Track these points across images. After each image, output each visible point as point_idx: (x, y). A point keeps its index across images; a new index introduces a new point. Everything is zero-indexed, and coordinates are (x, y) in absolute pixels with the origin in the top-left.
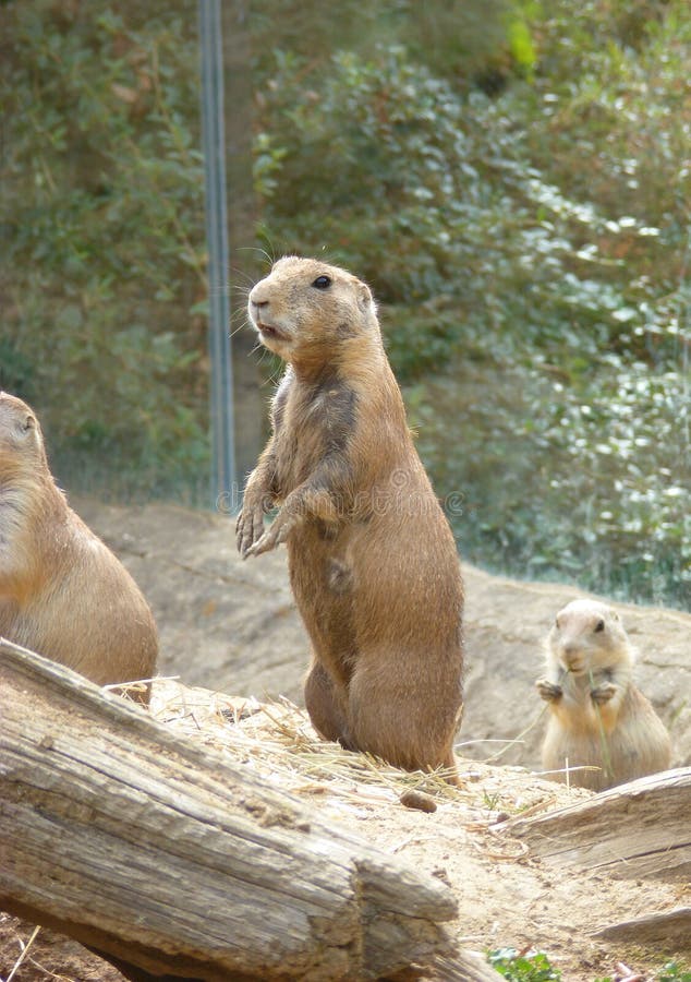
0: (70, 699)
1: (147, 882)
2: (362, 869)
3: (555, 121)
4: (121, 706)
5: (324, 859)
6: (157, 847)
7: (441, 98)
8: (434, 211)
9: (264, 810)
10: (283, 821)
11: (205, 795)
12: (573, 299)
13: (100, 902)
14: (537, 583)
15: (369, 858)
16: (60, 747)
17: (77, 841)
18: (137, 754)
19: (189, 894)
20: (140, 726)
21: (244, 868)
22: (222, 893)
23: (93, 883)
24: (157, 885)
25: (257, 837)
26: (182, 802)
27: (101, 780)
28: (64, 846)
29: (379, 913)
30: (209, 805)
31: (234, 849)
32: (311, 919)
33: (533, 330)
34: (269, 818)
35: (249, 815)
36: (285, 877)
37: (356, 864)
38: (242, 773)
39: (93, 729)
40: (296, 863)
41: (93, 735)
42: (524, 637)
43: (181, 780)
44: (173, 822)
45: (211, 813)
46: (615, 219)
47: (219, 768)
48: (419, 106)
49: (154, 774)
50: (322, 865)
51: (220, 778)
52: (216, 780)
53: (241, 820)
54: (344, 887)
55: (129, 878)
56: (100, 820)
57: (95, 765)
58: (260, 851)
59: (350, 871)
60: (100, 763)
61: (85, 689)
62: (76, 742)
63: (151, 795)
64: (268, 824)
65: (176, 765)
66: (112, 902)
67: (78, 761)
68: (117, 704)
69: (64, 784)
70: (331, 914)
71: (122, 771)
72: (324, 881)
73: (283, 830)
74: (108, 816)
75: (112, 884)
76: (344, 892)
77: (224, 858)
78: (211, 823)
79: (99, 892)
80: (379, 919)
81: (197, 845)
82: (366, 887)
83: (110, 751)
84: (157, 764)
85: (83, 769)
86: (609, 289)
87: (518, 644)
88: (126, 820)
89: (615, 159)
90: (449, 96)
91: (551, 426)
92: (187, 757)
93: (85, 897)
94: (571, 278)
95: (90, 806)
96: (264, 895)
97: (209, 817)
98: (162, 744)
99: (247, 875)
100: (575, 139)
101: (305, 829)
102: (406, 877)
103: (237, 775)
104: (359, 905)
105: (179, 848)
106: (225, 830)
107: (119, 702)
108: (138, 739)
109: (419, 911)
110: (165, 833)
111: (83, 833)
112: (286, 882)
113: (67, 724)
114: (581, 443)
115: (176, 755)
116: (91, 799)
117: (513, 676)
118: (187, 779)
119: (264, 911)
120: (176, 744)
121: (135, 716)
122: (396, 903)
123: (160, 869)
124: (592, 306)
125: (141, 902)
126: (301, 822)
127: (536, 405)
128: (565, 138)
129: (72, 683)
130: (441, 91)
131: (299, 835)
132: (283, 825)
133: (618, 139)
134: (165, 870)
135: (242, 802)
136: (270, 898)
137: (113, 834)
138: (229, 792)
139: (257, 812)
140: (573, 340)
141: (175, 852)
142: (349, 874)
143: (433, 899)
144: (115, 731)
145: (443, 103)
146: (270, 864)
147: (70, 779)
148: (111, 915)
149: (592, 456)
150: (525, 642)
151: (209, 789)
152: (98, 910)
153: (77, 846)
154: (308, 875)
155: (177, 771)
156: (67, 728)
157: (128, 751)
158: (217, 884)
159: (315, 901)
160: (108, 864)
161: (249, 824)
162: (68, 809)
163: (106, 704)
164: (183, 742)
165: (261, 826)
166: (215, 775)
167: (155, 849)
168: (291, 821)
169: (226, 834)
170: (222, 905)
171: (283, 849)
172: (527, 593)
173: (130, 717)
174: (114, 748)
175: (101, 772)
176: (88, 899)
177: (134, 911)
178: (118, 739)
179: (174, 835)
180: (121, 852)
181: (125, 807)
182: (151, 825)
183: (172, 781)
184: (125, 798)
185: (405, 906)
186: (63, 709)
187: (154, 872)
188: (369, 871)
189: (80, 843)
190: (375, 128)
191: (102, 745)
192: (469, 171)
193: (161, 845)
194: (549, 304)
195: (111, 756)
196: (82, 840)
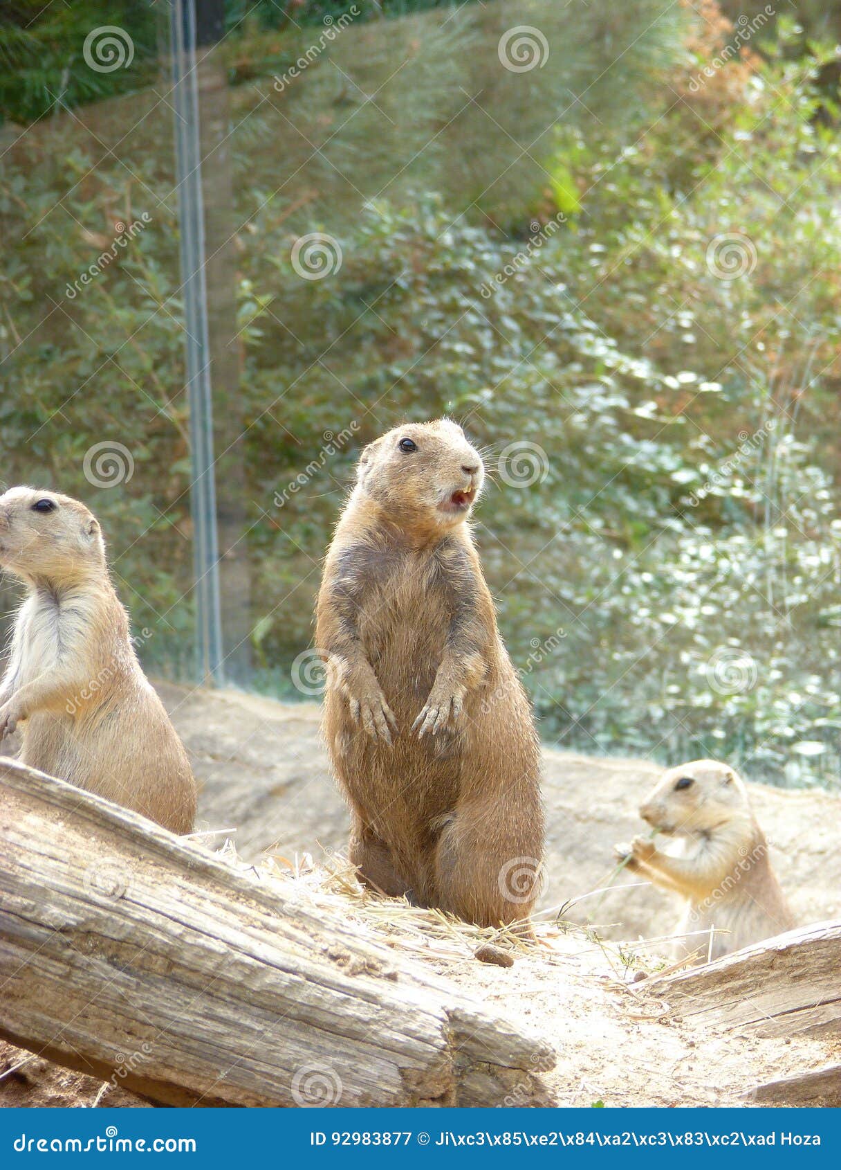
0: (140, 845)
1: (229, 1035)
2: (453, 1018)
3: (602, 272)
4: (194, 852)
5: (414, 1009)
6: (238, 998)
7: (480, 247)
8: (475, 367)
9: (348, 958)
10: (369, 969)
11: (286, 943)
12: (630, 461)
13: (179, 1057)
14: (610, 758)
15: (461, 1007)
16: (132, 895)
17: (153, 993)
18: (212, 902)
19: (273, 1047)
20: (215, 873)
21: (329, 1019)
22: (308, 1045)
23: (171, 1037)
24: (239, 1038)
25: (343, 987)
26: (262, 951)
27: (177, 929)
28: (139, 999)
29: (472, 1064)
30: (291, 953)
31: (320, 999)
32: (402, 1071)
33: (587, 493)
34: (354, 966)
35: (334, 964)
36: (374, 1027)
37: (448, 1013)
38: (324, 921)
39: (166, 877)
40: (384, 1013)
41: (166, 883)
42: (599, 815)
43: (261, 929)
44: (254, 972)
45: (293, 962)
46: (674, 374)
47: (299, 915)
48: (457, 256)
49: (230, 921)
50: (412, 1014)
51: (301, 925)
52: (297, 928)
53: (325, 969)
54: (435, 1037)
55: (208, 1031)
56: (176, 971)
57: (170, 914)
58: (346, 1001)
59: (442, 1020)
60: (175, 911)
61: (156, 835)
62: (149, 890)
63: (229, 944)
64: (354, 973)
65: (254, 913)
66: (192, 1057)
67: (152, 910)
68: (189, 849)
69: (138, 934)
70: (423, 1066)
71: (199, 920)
72: (415, 1032)
73: (369, 979)
74: (185, 967)
75: (191, 1037)
76: (436, 1042)
77: (309, 1009)
78: (294, 972)
79: (178, 1046)
80: (472, 1071)
81: (281, 996)
82: (458, 1036)
83: (185, 899)
84: (234, 912)
85: (157, 919)
86: (667, 449)
87: (591, 823)
88: (204, 971)
89: (669, 312)
90: (488, 245)
91: (612, 594)
92: (265, 905)
93: (164, 1052)
94: (626, 439)
95: (166, 957)
96: (351, 1047)
97: (292, 966)
98: (239, 891)
99: (334, 1025)
100: (625, 291)
101: (392, 977)
102: (501, 1026)
103: (319, 923)
104: (451, 1055)
105: (261, 999)
106: (308, 979)
107: (192, 848)
108: (213, 886)
109: (515, 1061)
110: (246, 983)
111: (158, 985)
112: (375, 1033)
113: (138, 872)
114: (644, 612)
115: (254, 903)
116: (167, 949)
117: (587, 858)
118: (266, 927)
119: (353, 1063)
120: (253, 891)
121: (209, 862)
122: (489, 1053)
123: (242, 1021)
124: (650, 468)
125: (224, 1057)
126: (387, 970)
127: (596, 572)
128: (615, 290)
129: (141, 828)
130: (479, 240)
131: (386, 984)
132: (369, 974)
133: (670, 290)
134: (248, 1022)
135: (325, 951)
136: (358, 1050)
137: (190, 986)
138: (311, 941)
139: (341, 961)
140: (632, 504)
141: (255, 1003)
142: (441, 1023)
143: (530, 1049)
144: (189, 878)
145: (482, 252)
146: (358, 1014)
147: (144, 929)
148: (192, 1070)
149: (656, 626)
150: (600, 821)
151: (290, 937)
152: (176, 1065)
153: (154, 999)
154: (397, 1024)
155: (256, 919)
156: (139, 876)
157: (203, 898)
158: (302, 1036)
159: (406, 1052)
160: (187, 1017)
161: (334, 973)
162: (143, 960)
163: (178, 850)
164: (261, 888)
165: (346, 974)
166: (295, 922)
167: (235, 1001)
168: (377, 970)
169: (310, 983)
170: (309, 1058)
171: (370, 998)
172: (599, 770)
173: (204, 864)
174: (188, 896)
175: (176, 920)
176: (166, 1055)
177: (214, 1066)
178: (192, 886)
179: (256, 986)
180: (198, 1003)
181: (202, 957)
182: (230, 975)
183: (251, 930)
184: (203, 947)
185: (501, 1056)
186: (133, 856)
187: (236, 1024)
188: (460, 1021)
189: (157, 997)
190: (410, 279)
191: (176, 893)
192: (510, 324)
193: (241, 996)
194: (605, 466)
195: (186, 904)
196: (158, 993)
